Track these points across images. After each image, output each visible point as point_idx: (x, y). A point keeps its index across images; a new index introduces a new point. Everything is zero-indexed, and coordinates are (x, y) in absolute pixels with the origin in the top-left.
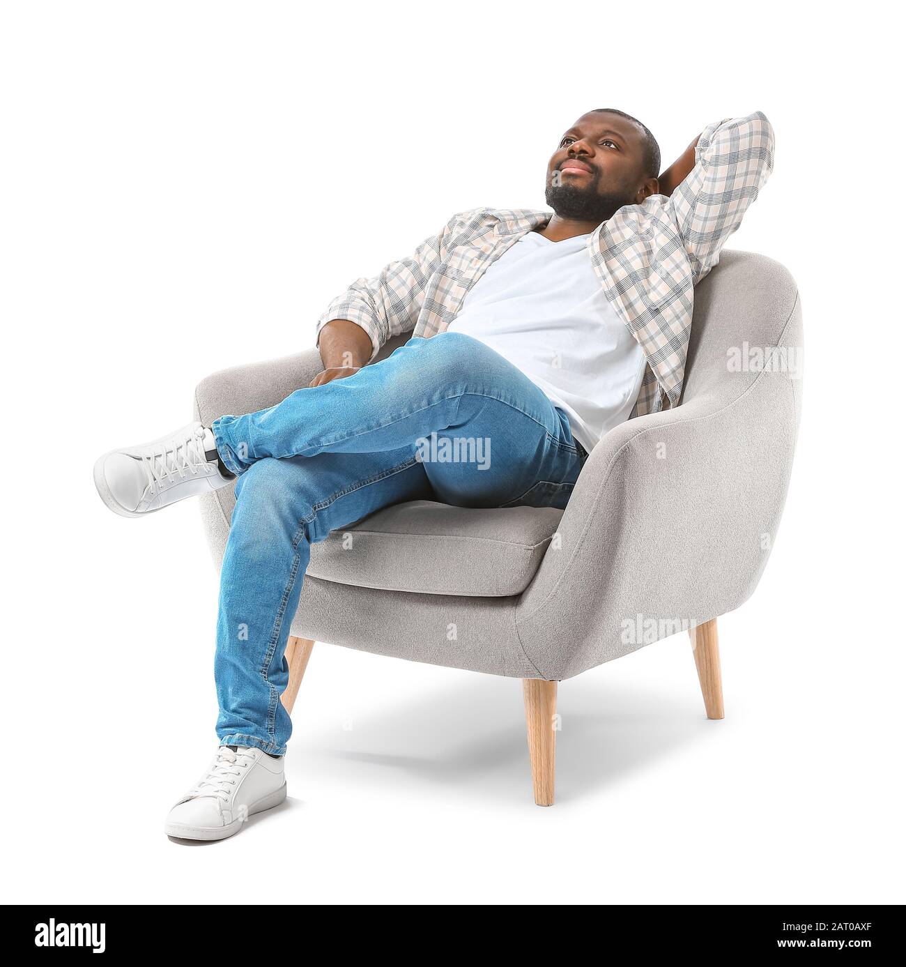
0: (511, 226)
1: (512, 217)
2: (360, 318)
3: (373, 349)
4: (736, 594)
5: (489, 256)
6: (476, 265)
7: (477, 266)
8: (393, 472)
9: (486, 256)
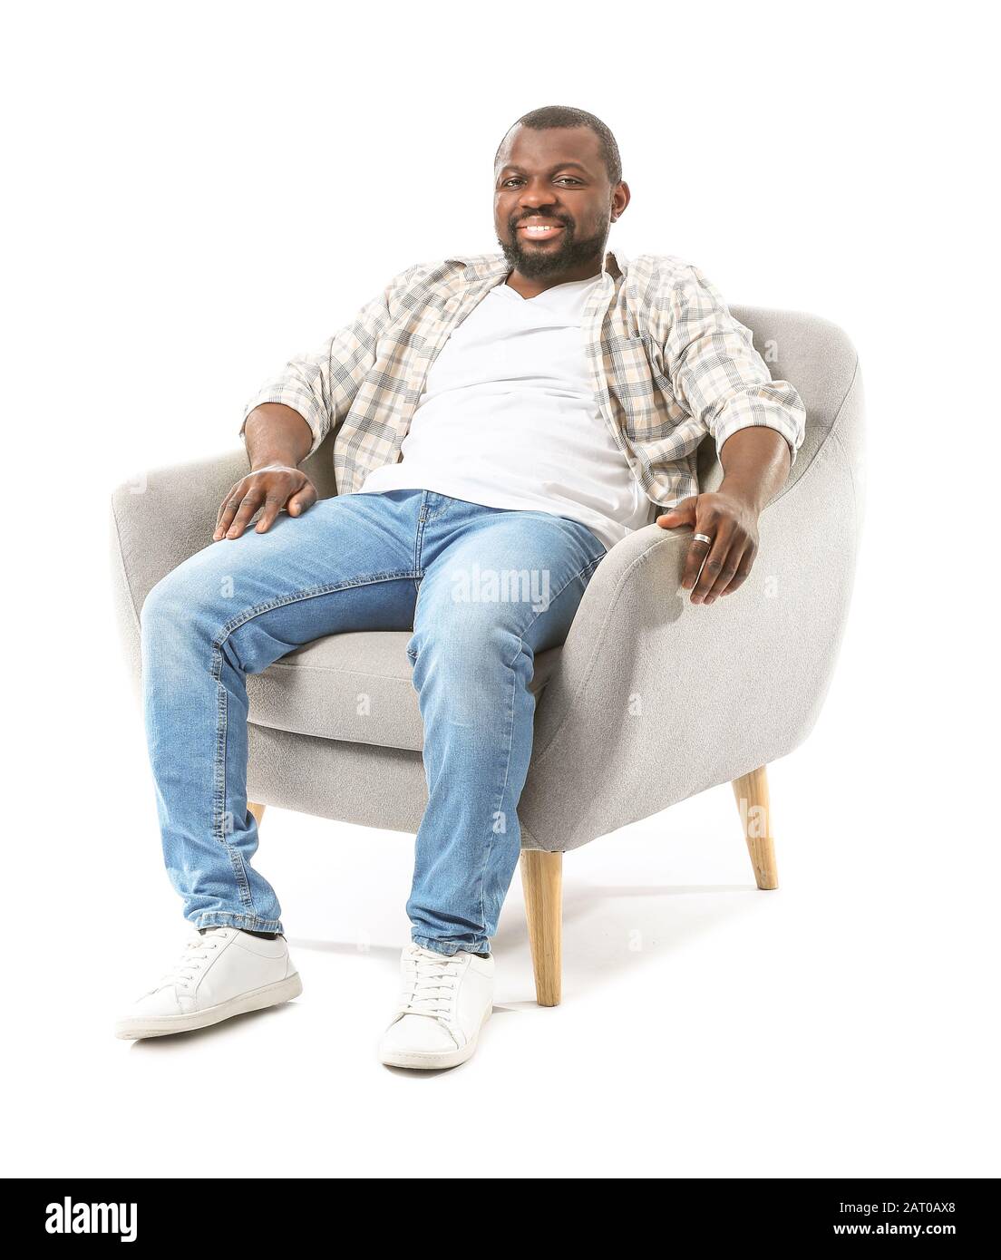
0: (481, 271)
1: (482, 261)
2: (296, 401)
3: (313, 440)
4: (788, 735)
5: (454, 315)
6: (439, 329)
7: (441, 330)
8: (340, 586)
9: (451, 315)
